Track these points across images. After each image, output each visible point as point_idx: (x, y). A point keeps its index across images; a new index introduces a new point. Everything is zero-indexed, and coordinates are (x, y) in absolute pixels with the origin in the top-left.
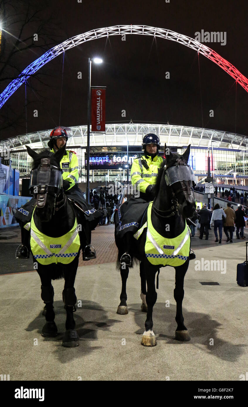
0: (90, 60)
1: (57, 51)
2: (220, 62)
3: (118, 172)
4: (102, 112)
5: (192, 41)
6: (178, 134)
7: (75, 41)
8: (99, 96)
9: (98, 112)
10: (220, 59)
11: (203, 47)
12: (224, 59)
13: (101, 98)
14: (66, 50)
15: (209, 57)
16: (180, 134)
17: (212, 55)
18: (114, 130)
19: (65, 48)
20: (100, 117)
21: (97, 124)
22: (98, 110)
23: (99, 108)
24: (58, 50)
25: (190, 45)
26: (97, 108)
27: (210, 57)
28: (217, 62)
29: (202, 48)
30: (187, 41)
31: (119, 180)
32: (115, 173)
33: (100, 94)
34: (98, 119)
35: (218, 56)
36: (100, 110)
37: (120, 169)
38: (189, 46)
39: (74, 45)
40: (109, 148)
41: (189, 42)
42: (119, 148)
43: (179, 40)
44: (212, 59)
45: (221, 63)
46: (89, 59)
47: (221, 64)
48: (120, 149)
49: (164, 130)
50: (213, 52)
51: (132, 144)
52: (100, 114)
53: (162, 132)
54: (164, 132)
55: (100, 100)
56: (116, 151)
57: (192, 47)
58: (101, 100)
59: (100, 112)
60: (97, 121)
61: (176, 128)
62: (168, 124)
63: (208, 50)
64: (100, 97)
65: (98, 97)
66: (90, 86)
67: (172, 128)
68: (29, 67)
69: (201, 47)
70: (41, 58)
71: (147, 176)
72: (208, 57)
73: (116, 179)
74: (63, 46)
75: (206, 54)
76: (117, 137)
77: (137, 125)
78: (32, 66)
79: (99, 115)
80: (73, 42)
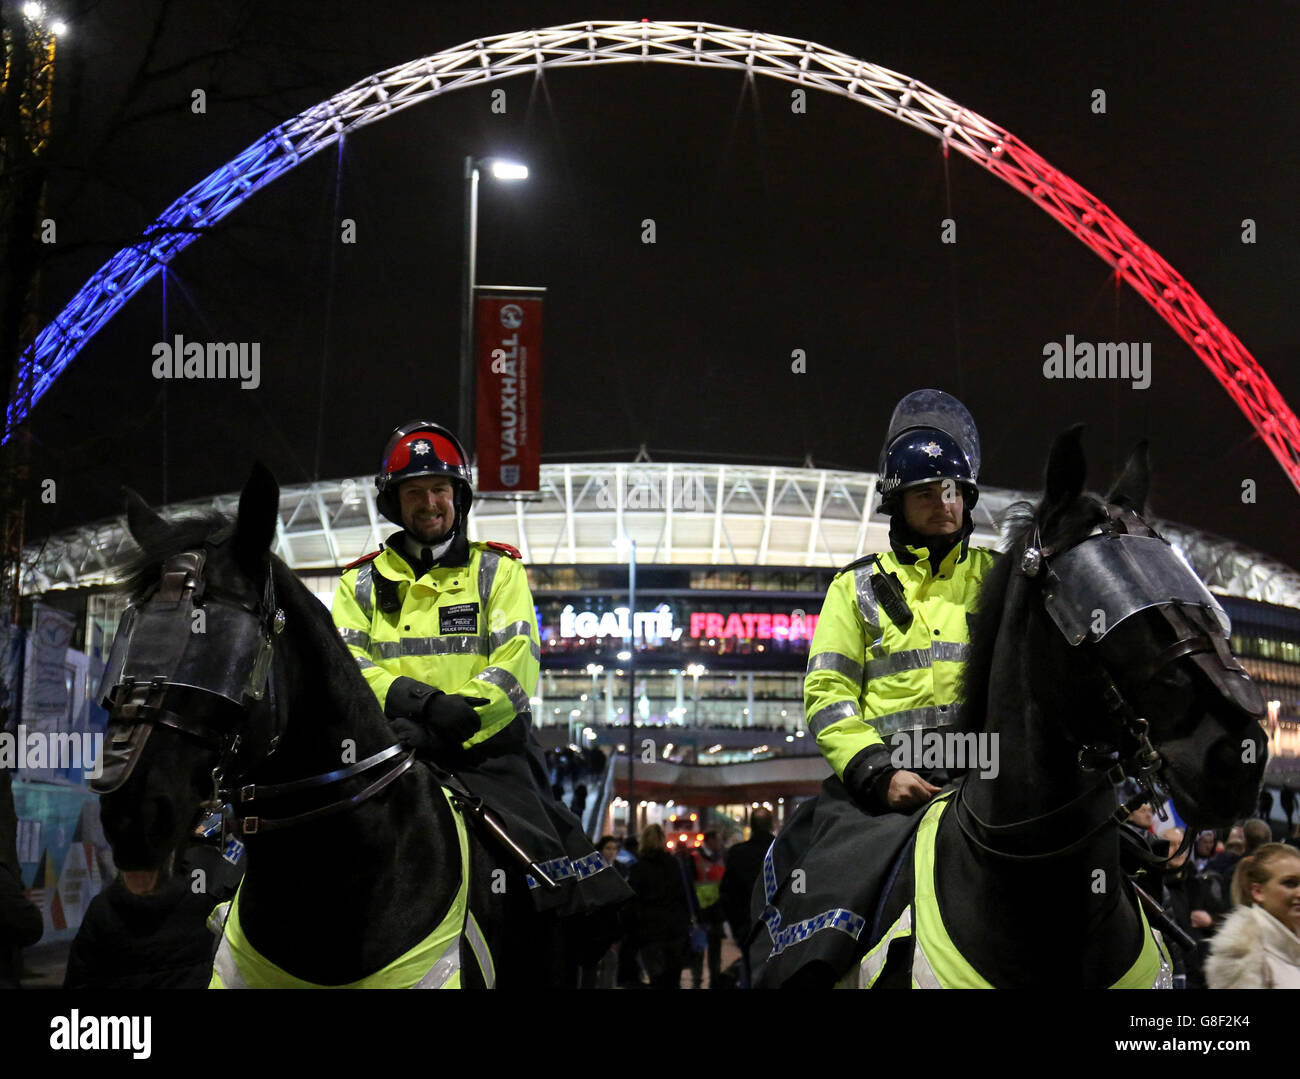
0: (474, 167)
1: (307, 133)
2: (1043, 187)
3: (581, 685)
4: (523, 404)
5: (915, 94)
6: (853, 511)
7: (392, 90)
8: (513, 331)
9: (509, 403)
10: (1041, 176)
11: (965, 120)
12: (1061, 176)
13: (522, 342)
14: (349, 129)
15: (995, 168)
16: (861, 511)
17: (1006, 157)
18: (563, 493)
19: (346, 122)
20: (518, 425)
21: (505, 457)
22: (509, 396)
23: (513, 386)
24: (312, 132)
25: (907, 112)
26: (505, 386)
27: (998, 164)
28: (1031, 186)
29: (961, 123)
30: (896, 95)
31: (589, 717)
32: (569, 686)
33: (515, 323)
34: (510, 436)
35: (1032, 159)
36: (518, 394)
37: (594, 669)
38: (904, 116)
39: (387, 106)
40: (543, 575)
41: (904, 99)
42: (588, 574)
43: (861, 90)
44: (1008, 174)
45: (1050, 191)
46: (469, 160)
47: (1047, 198)
48: (592, 580)
49: (790, 493)
50: (1012, 143)
51: (646, 557)
52: (518, 413)
53: (783, 502)
54: (792, 503)
55: (515, 350)
56: (574, 588)
57: (917, 118)
58: (523, 349)
59: (517, 403)
60: (504, 447)
61: (847, 486)
62: (808, 467)
63: (990, 135)
64: (515, 336)
65: (509, 335)
66: (473, 286)
67: (827, 485)
68: (179, 207)
69: (956, 119)
70: (237, 164)
71: (905, 661)
72: (988, 166)
73: (575, 714)
74: (337, 112)
75: (981, 151)
76: (577, 525)
77: (670, 471)
78: (197, 202)
79: (509, 419)
80: (383, 95)
